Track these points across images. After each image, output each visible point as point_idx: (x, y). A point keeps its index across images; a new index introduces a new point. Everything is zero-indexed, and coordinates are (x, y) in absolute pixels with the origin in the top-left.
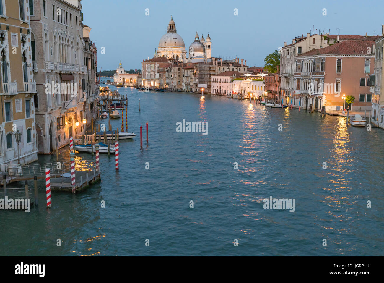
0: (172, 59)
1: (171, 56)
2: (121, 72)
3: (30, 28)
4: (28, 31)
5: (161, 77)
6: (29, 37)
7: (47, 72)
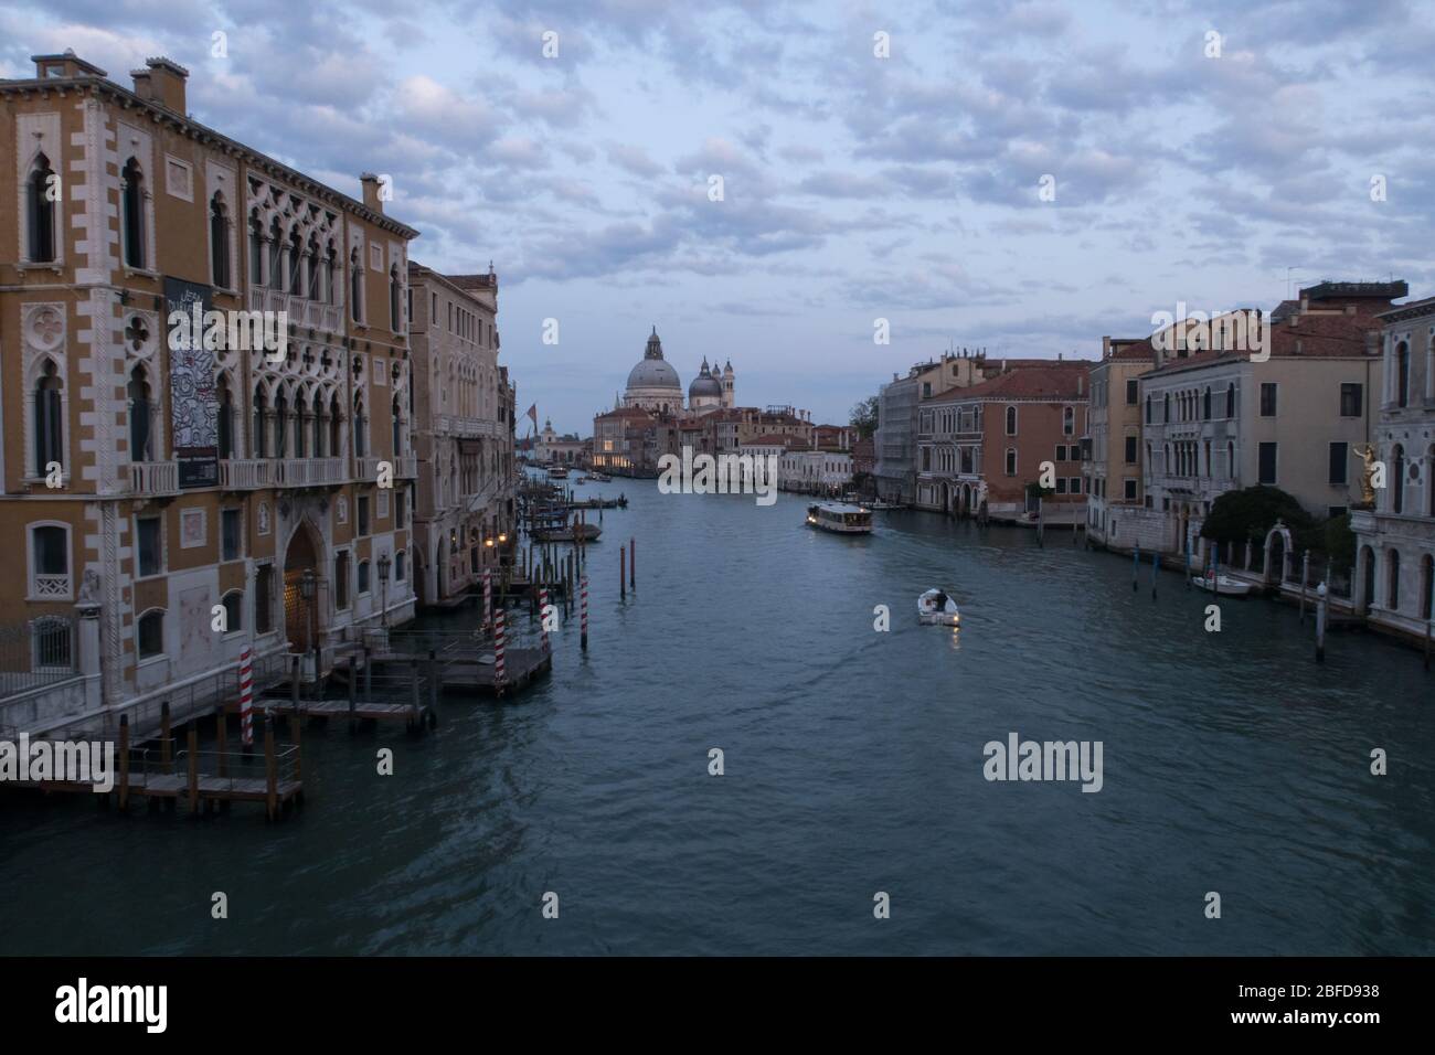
0: (656, 412)
1: (652, 406)
2: (550, 439)
3: (408, 348)
4: (405, 353)
5: (635, 448)
6: (406, 364)
7: (437, 437)
